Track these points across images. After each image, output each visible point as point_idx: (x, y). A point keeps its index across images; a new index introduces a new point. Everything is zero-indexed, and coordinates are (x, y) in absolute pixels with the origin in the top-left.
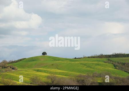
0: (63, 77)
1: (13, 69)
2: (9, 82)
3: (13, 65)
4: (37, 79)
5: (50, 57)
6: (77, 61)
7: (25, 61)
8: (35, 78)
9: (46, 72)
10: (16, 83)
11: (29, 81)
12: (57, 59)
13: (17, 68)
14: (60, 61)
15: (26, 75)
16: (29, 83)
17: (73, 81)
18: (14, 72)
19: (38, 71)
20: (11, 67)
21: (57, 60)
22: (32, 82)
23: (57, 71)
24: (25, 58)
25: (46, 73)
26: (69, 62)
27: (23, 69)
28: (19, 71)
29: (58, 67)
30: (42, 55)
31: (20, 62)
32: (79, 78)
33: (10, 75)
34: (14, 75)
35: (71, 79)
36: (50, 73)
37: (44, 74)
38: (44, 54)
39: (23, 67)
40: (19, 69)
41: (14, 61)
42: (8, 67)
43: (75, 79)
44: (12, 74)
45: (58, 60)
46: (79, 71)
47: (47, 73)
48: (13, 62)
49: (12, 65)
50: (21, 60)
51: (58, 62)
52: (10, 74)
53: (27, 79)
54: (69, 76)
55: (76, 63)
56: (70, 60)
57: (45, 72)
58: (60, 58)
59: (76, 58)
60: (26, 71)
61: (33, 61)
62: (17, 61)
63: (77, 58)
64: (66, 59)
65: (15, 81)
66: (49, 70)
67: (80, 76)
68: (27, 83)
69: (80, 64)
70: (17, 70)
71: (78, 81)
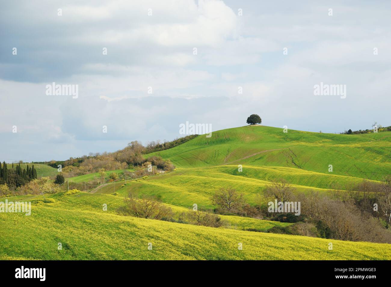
0: (312, 192)
1: (160, 167)
2: (150, 207)
3: (159, 155)
4: (233, 198)
5: (271, 130)
6: (354, 140)
7: (194, 145)
8: (228, 196)
9: (261, 175)
10: (170, 209)
11: (209, 203)
12: (293, 136)
13: (172, 165)
14: (303, 143)
15: (198, 184)
16: (209, 210)
17: (344, 202)
18: (163, 177)
19: (235, 172)
20: (153, 164)
21: (292, 139)
22: (217, 207)
23: (293, 174)
24: (196, 136)
25: (259, 178)
26: (329, 144)
27: (189, 169)
28: (178, 173)
29: (296, 161)
30: (247, 124)
31: (182, 147)
32: (362, 194)
33: (152, 186)
34: (163, 186)
35: (337, 196)
36: (273, 178)
37: (254, 183)
38: (253, 120)
39: (190, 161)
40: (178, 169)
41: (162, 142)
42: (146, 161)
43: (348, 196)
44: (157, 184)
45: (297, 139)
46: (360, 172)
47: (263, 178)
48: (161, 146)
49: (158, 157)
50: (183, 141)
51: (295, 143)
52: (153, 184)
53: (204, 198)
54: (330, 187)
55: (353, 145)
56: (333, 138)
57: (256, 174)
58: (302, 132)
59: (350, 132)
60: (199, 173)
61: (222, 142)
62: (172, 145)
63: (356, 133)
64: (321, 136)
65: (167, 205)
66: (269, 169)
67: (365, 187)
68: (205, 211)
69: (363, 151)
70: (171, 170)
71: (359, 204)
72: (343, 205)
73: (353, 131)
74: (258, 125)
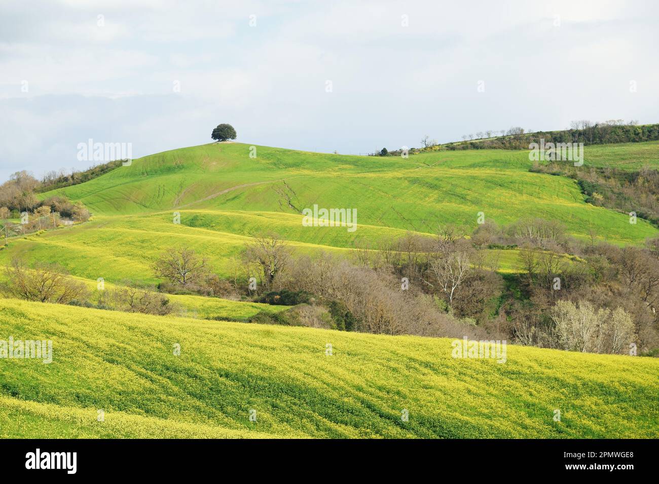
0: (322, 253)
1: (66, 215)
2: (49, 282)
3: (64, 194)
4: (190, 265)
6: (391, 166)
7: (123, 176)
8: (181, 262)
9: (236, 226)
10: (83, 286)
11: (150, 274)
12: (290, 160)
13: (85, 210)
14: (306, 172)
15: (131, 243)
16: (149, 286)
17: (375, 269)
18: (70, 232)
19: (192, 222)
20: (53, 209)
21: (288, 166)
22: (162, 281)
23: (290, 223)
25: (234, 231)
26: (350, 173)
27: (115, 217)
28: (95, 225)
29: (294, 202)
30: (213, 141)
31: (103, 180)
32: (404, 255)
33: (51, 247)
34: (72, 246)
35: (364, 259)
36: (256, 230)
37: (225, 240)
38: (222, 133)
39: (116, 203)
40: (96, 217)
41: (68, 173)
42: (41, 205)
43: (383, 259)
44: (60, 243)
45: (296, 165)
46: (404, 219)
47: (241, 231)
48: (66, 179)
49: (62, 197)
50: (103, 170)
51: (293, 172)
52: (53, 243)
53: (140, 266)
54: (352, 244)
55: (389, 175)
56: (357, 163)
57: (228, 225)
58: (305, 154)
59: (384, 153)
60: (132, 224)
61: (169, 170)
62: (85, 177)
63: (394, 154)
64: (338, 160)
65: (77, 280)
66: (250, 215)
67: (409, 245)
68: (142, 287)
69: (406, 183)
70: (85, 219)
71: (401, 272)
72: (375, 275)
73: (389, 150)
74: (230, 141)
